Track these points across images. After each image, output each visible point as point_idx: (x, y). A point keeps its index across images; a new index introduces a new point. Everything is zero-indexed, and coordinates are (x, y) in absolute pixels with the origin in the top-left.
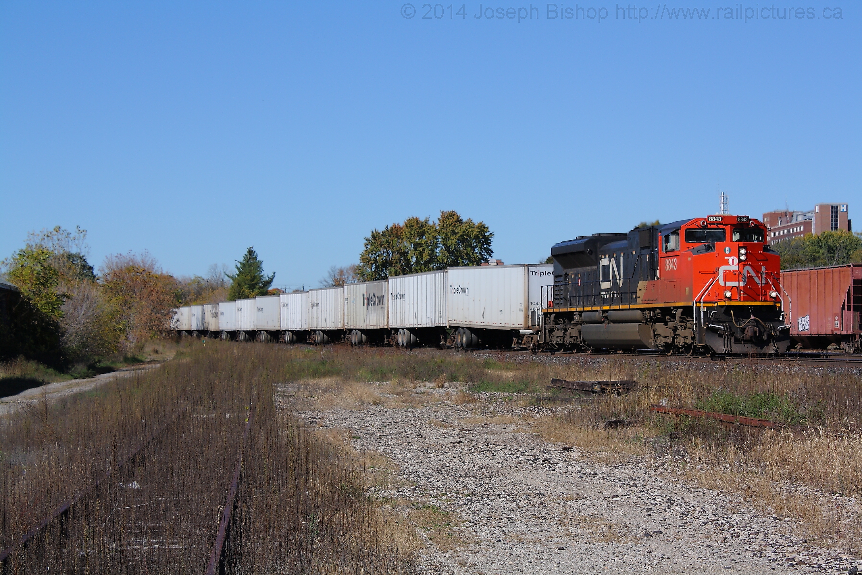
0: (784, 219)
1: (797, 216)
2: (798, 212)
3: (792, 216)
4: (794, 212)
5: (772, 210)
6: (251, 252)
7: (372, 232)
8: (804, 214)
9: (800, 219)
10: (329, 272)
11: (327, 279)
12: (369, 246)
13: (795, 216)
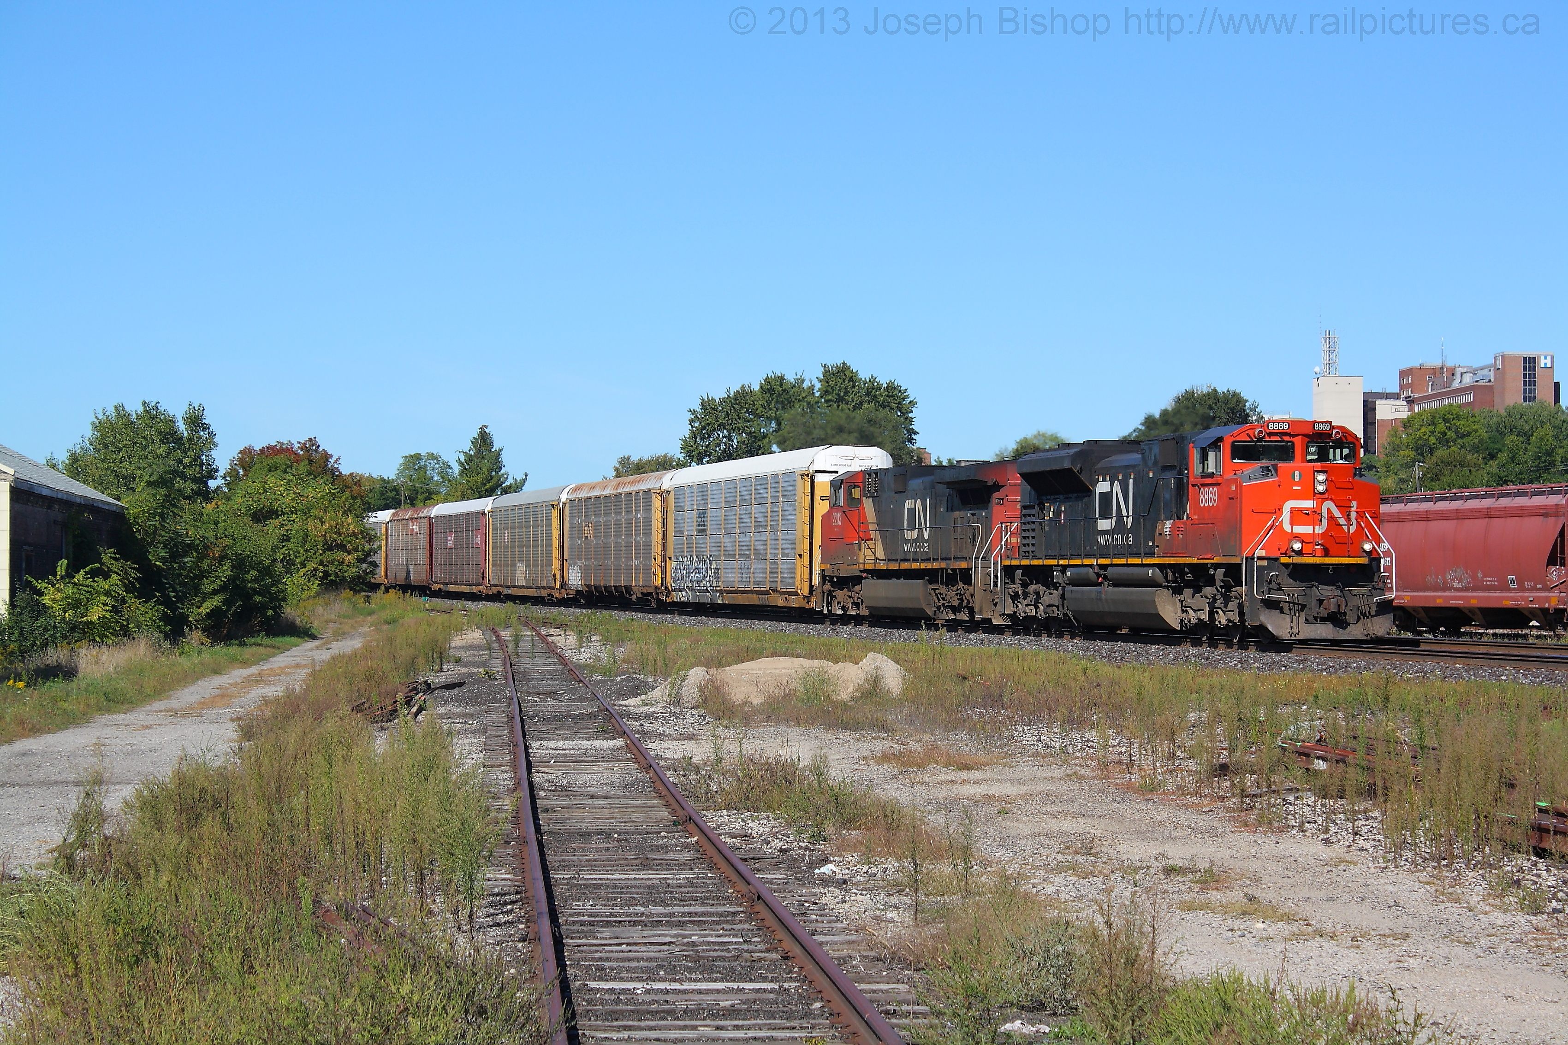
0: (1439, 380)
1: (1462, 375)
2: (1464, 368)
3: (1454, 375)
4: (1455, 367)
5: (1415, 364)
6: (484, 439)
7: (703, 399)
8: (1474, 372)
9: (1468, 380)
12: (696, 425)
13: (1458, 376)
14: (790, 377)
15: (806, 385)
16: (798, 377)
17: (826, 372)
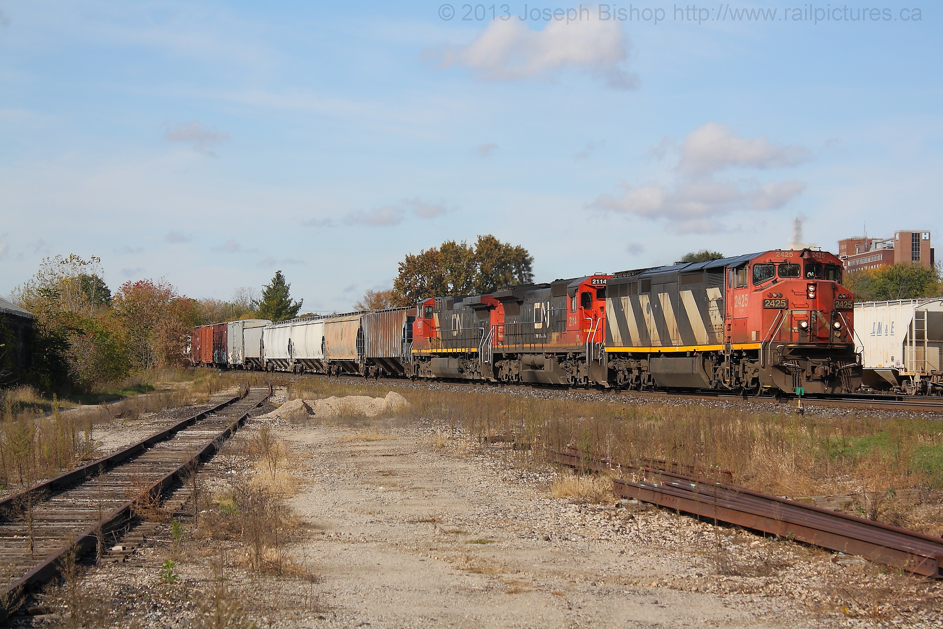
0: (862, 247)
1: (876, 244)
2: (877, 239)
3: (871, 244)
4: (873, 239)
5: (850, 238)
6: (279, 279)
7: (407, 257)
8: (883, 242)
9: (880, 247)
10: (365, 297)
11: (363, 305)
12: (403, 271)
13: (873, 244)
14: (458, 243)
15: (468, 248)
16: (463, 243)
17: (480, 241)
